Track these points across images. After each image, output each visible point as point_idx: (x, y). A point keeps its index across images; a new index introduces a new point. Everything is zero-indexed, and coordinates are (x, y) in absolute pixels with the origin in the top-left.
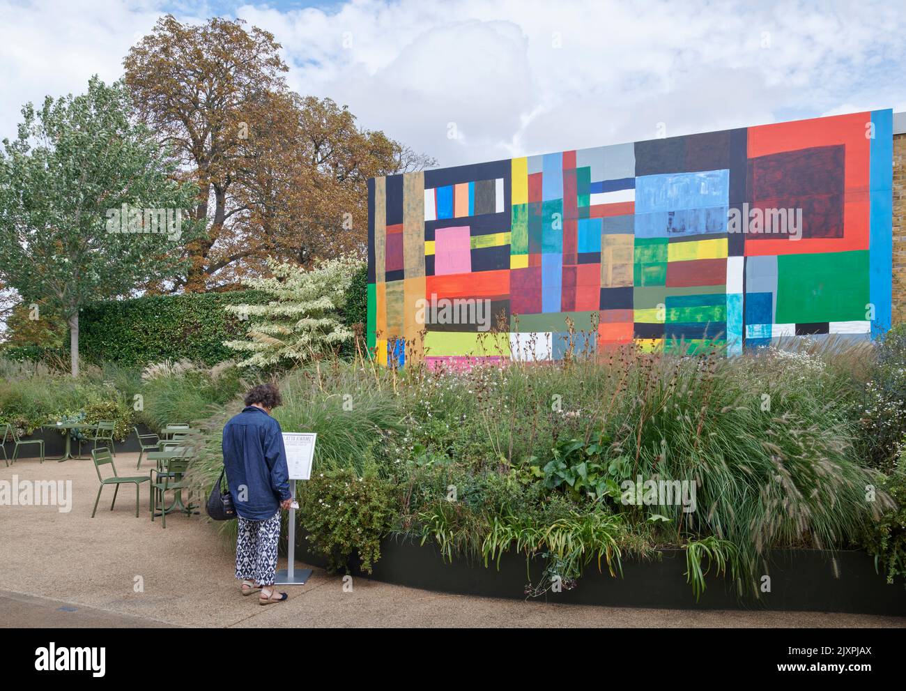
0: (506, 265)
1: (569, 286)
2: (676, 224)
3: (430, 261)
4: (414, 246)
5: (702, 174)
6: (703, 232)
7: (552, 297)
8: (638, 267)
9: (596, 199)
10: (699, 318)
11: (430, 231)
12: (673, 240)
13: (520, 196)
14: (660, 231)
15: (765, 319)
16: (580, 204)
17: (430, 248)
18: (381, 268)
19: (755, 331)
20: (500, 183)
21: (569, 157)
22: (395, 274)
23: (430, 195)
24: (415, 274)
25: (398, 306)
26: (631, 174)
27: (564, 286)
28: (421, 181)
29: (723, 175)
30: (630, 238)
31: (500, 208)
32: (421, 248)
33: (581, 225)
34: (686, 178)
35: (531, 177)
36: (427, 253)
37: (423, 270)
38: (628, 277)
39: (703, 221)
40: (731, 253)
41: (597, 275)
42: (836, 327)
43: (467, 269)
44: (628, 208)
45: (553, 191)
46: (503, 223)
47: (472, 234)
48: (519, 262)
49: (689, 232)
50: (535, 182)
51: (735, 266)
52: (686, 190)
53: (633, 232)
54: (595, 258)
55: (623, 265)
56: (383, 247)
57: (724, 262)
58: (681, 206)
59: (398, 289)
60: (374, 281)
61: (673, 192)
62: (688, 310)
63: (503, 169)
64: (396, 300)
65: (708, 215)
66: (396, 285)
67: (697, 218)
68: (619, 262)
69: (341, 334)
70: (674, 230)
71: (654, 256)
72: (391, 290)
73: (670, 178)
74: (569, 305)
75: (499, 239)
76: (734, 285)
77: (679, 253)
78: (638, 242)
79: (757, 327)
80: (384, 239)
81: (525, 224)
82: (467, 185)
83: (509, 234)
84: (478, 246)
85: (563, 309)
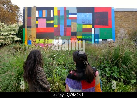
0: (53, 26)
1: (65, 31)
2: (83, 22)
3: (37, 25)
4: (34, 22)
5: (88, 14)
6: (88, 23)
7: (62, 33)
8: (77, 28)
9: (70, 16)
10: (88, 38)
11: (37, 19)
12: (83, 24)
13: (56, 14)
14: (81, 22)
15: (98, 38)
16: (67, 17)
17: (37, 22)
18: (26, 25)
19: (96, 40)
20: (52, 11)
21: (65, 8)
22: (29, 27)
23: (37, 12)
24: (34, 27)
25: (30, 33)
26: (76, 13)
27: (64, 31)
28: (36, 9)
29: (91, 14)
30: (76, 23)
31: (52, 16)
32: (35, 22)
33: (68, 20)
34: (85, 14)
35: (58, 11)
36: (37, 23)
37: (36, 26)
38: (76, 30)
39: (88, 21)
40: (92, 27)
41: (70, 29)
42: (108, 40)
43: (45, 27)
44: (75, 18)
45: (62, 14)
46: (52, 19)
47: (46, 20)
48: (56, 26)
49: (86, 23)
50: (59, 12)
51: (93, 29)
52: (85, 16)
53: (76, 22)
54: (70, 26)
55: (75, 28)
56: (27, 21)
57: (91, 29)
58: (84, 19)
59: (30, 30)
60: (24, 28)
61: (83, 16)
62: (86, 36)
63: (53, 9)
64: (30, 32)
65: (89, 21)
66: (29, 29)
67: (87, 21)
68: (74, 28)
69: (17, 39)
70: (83, 23)
71: (80, 27)
72: (28, 30)
73: (83, 14)
74: (65, 35)
75: (52, 22)
76: (93, 32)
77: (84, 26)
78: (77, 24)
79: (97, 39)
80: (27, 20)
81: (57, 19)
82: (45, 11)
83: (54, 21)
84: (48, 23)
85: (64, 35)
